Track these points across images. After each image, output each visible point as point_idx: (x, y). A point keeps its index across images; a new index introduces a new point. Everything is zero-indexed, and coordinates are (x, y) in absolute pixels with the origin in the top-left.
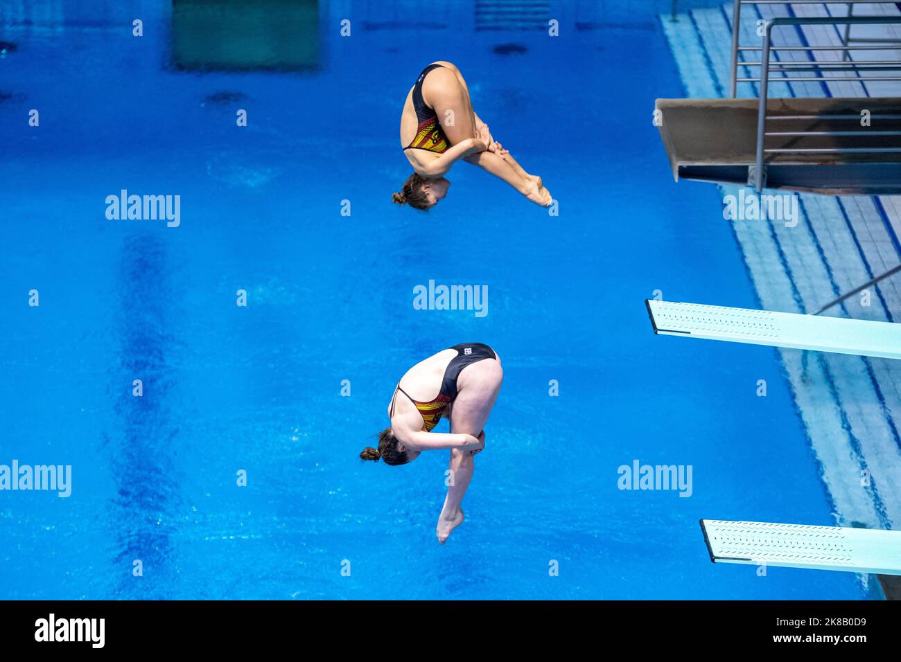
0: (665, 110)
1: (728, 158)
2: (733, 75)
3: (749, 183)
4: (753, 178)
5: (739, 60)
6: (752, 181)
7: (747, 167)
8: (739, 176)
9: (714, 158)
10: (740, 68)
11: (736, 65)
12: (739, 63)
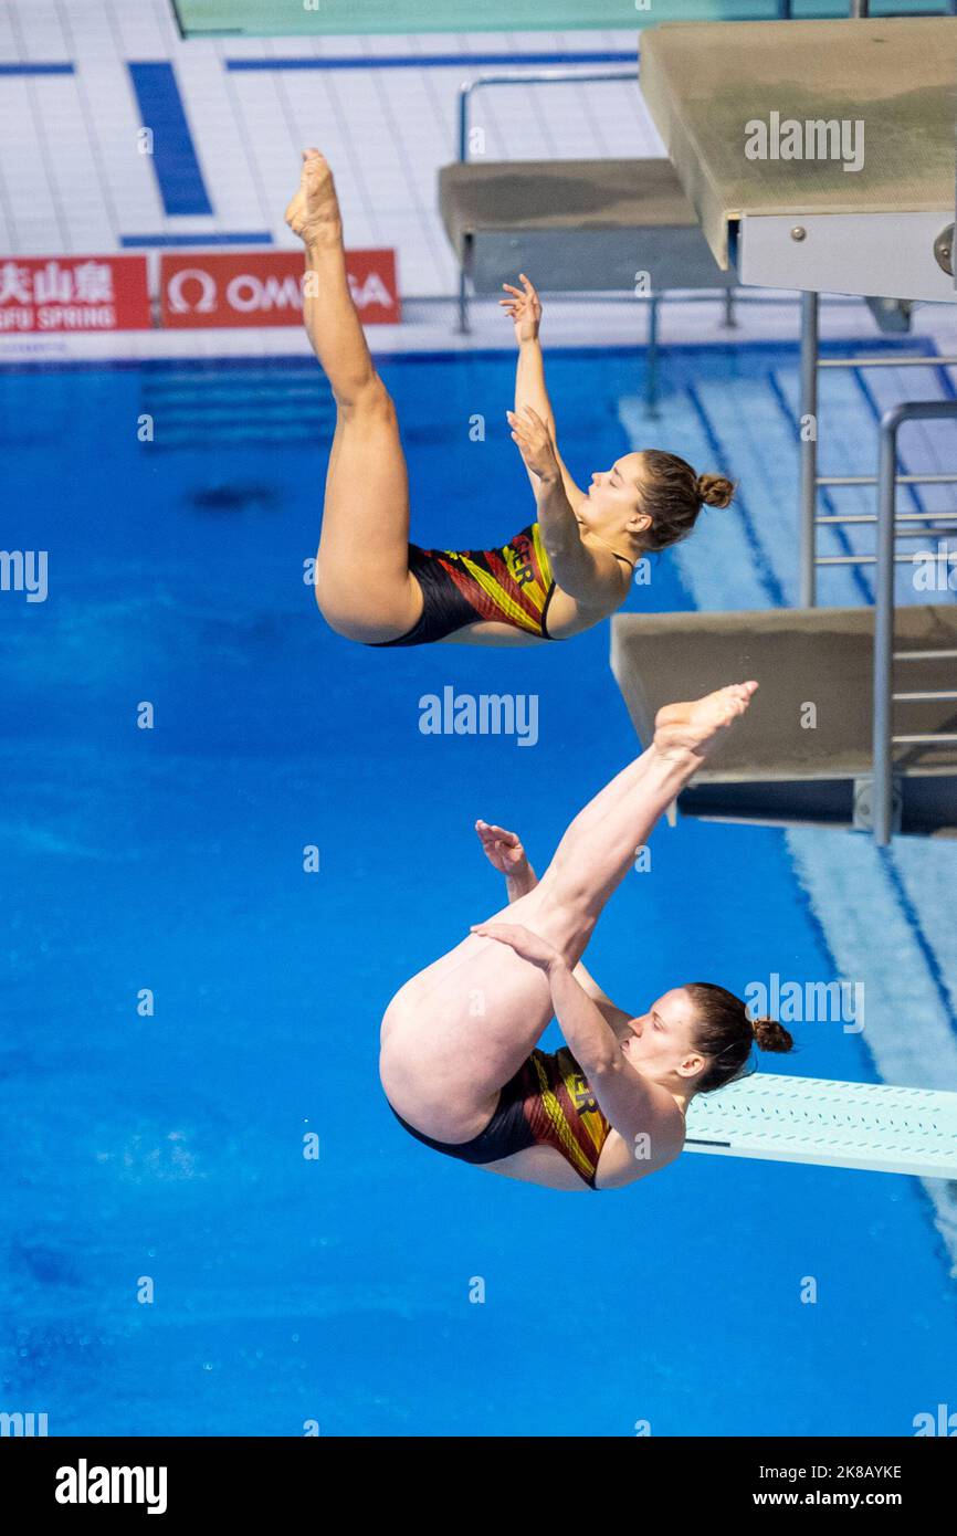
0: (634, 642)
1: (803, 760)
2: (805, 550)
3: (858, 823)
4: (866, 810)
5: (820, 509)
6: (864, 817)
7: (849, 783)
8: (832, 806)
9: (765, 762)
10: (823, 534)
11: (814, 525)
12: (819, 520)
